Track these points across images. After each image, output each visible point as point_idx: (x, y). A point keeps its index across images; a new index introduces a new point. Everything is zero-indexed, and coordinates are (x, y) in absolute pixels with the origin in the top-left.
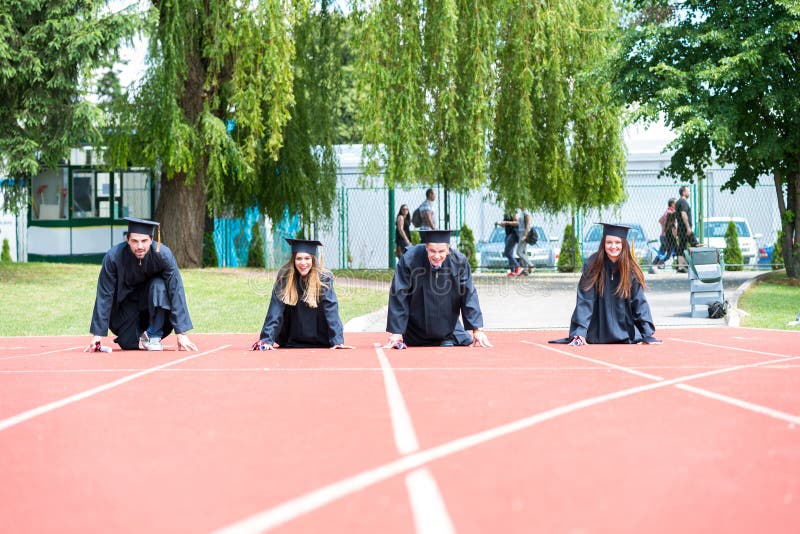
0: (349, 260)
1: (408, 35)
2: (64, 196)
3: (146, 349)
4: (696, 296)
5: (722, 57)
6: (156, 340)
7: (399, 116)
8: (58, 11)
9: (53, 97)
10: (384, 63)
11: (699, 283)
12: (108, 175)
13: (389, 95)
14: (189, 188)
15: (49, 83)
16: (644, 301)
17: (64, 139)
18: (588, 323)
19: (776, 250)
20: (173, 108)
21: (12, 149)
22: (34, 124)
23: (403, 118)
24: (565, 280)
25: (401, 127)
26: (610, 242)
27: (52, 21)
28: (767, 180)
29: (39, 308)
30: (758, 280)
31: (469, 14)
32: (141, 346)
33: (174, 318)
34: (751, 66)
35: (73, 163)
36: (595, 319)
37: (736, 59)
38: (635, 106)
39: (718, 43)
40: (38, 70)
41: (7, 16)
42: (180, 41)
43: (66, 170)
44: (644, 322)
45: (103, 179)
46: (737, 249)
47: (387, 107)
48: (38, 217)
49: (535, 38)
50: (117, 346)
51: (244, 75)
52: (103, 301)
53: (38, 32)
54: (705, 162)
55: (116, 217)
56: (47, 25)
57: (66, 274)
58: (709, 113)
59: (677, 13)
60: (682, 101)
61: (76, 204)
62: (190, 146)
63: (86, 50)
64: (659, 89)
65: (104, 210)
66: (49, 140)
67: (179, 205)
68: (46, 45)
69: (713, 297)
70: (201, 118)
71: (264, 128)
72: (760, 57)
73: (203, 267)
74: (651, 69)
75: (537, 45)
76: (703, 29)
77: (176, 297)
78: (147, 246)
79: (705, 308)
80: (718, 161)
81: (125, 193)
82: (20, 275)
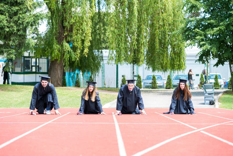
0: (105, 85)
1: (123, 20)
2: (22, 65)
3: (46, 114)
4: (206, 98)
5: (214, 28)
6: (49, 111)
7: (120, 43)
8: (21, 12)
9: (19, 37)
10: (116, 28)
11: (207, 95)
12: (35, 59)
13: (117, 37)
14: (59, 63)
15: (18, 33)
16: (191, 102)
17: (23, 49)
18: (175, 108)
19: (229, 83)
20: (54, 40)
21: (8, 52)
22: (14, 45)
23: (121, 44)
24: (168, 92)
25: (120, 46)
26: (181, 85)
27: (19, 15)
28: (227, 63)
29: (14, 99)
30: (224, 93)
31: (141, 14)
32: (44, 113)
33: (54, 105)
34: (222, 30)
35: (25, 56)
36: (177, 107)
37: (218, 28)
38: (189, 42)
39: (213, 23)
40: (15, 29)
41: (6, 13)
42: (56, 21)
43: (23, 57)
44: (191, 108)
45: (34, 60)
46: (218, 83)
47: (116, 41)
48: (14, 71)
49: (160, 21)
50: (37, 113)
51: (76, 31)
52: (34, 100)
53: (16, 18)
54: (209, 58)
55: (37, 71)
56: (18, 16)
57: (23, 89)
58: (210, 44)
59: (201, 14)
60: (202, 40)
61: (26, 68)
62: (59, 51)
63: (29, 24)
64: (196, 37)
65: (34, 70)
66: (18, 50)
67: (55, 68)
68: (18, 22)
69: (211, 99)
70: (62, 43)
71: (82, 47)
72: (225, 28)
73: (62, 86)
74: (193, 31)
75: (160, 24)
76: (209, 19)
77: (55, 99)
78: (47, 84)
79: (209, 102)
80: (212, 58)
81: (40, 64)
82: (9, 89)
